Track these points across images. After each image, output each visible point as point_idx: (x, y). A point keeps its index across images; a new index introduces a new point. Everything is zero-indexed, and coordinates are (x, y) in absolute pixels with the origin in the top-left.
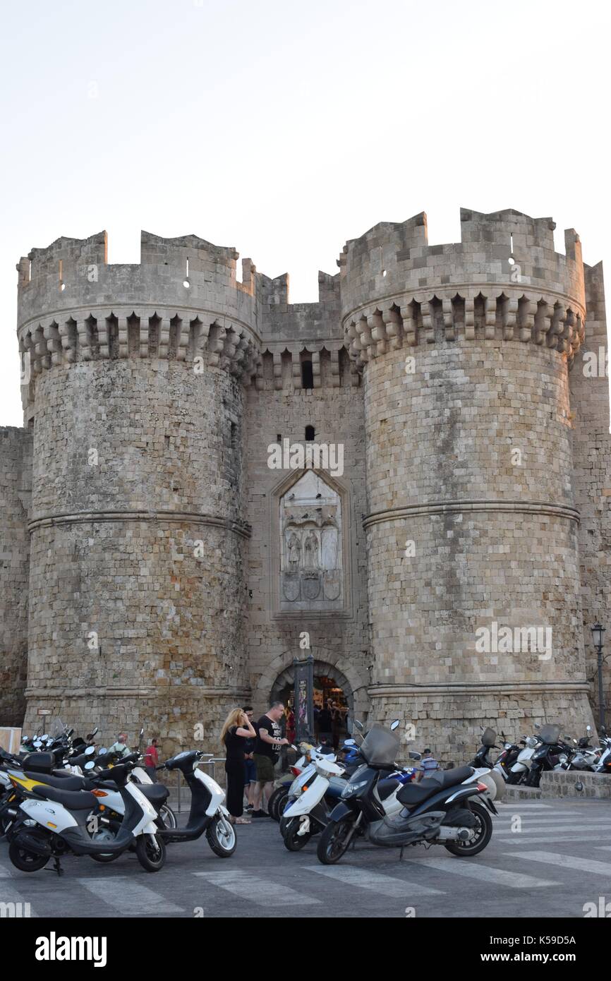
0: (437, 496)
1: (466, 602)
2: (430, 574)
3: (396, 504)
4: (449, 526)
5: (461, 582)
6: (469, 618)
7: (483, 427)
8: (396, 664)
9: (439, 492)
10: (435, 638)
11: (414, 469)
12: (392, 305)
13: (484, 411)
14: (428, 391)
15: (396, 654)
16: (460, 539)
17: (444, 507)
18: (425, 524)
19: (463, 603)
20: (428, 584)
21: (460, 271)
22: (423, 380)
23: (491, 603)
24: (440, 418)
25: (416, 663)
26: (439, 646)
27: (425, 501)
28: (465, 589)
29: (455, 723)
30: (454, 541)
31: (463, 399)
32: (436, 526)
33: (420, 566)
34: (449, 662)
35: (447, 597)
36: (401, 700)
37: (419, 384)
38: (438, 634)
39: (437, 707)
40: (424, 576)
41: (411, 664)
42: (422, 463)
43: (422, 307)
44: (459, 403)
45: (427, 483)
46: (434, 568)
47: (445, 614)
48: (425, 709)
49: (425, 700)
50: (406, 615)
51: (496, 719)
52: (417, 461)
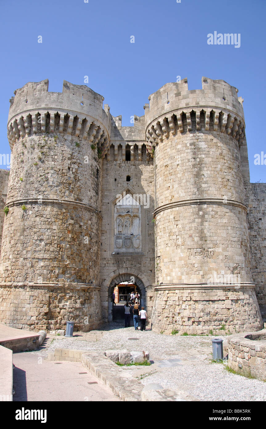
0: (194, 196)
1: (209, 245)
2: (192, 232)
3: (173, 201)
4: (200, 209)
5: (207, 235)
6: (211, 252)
7: (214, 167)
8: (174, 274)
9: (195, 194)
10: (194, 262)
11: (182, 184)
12: (173, 114)
13: (214, 160)
14: (189, 151)
15: (174, 269)
16: (206, 215)
17: (198, 201)
18: (188, 209)
19: (208, 245)
20: (191, 236)
21: (203, 100)
22: (186, 146)
23: (221, 245)
24: (195, 162)
25: (185, 273)
26: (196, 265)
27: (188, 199)
28: (208, 239)
29: (205, 302)
30: (203, 216)
31: (205, 154)
32: (194, 209)
33: (186, 228)
34: (201, 273)
35: (200, 242)
36: (177, 291)
37: (184, 149)
38: (196, 260)
39: (195, 294)
40: (189, 233)
41: (182, 274)
42: (186, 182)
43: (187, 115)
44: (203, 156)
45: (189, 190)
46: (193, 229)
47: (199, 250)
48: (190, 295)
49: (189, 291)
50: (179, 251)
51: (224, 300)
52: (184, 181)
